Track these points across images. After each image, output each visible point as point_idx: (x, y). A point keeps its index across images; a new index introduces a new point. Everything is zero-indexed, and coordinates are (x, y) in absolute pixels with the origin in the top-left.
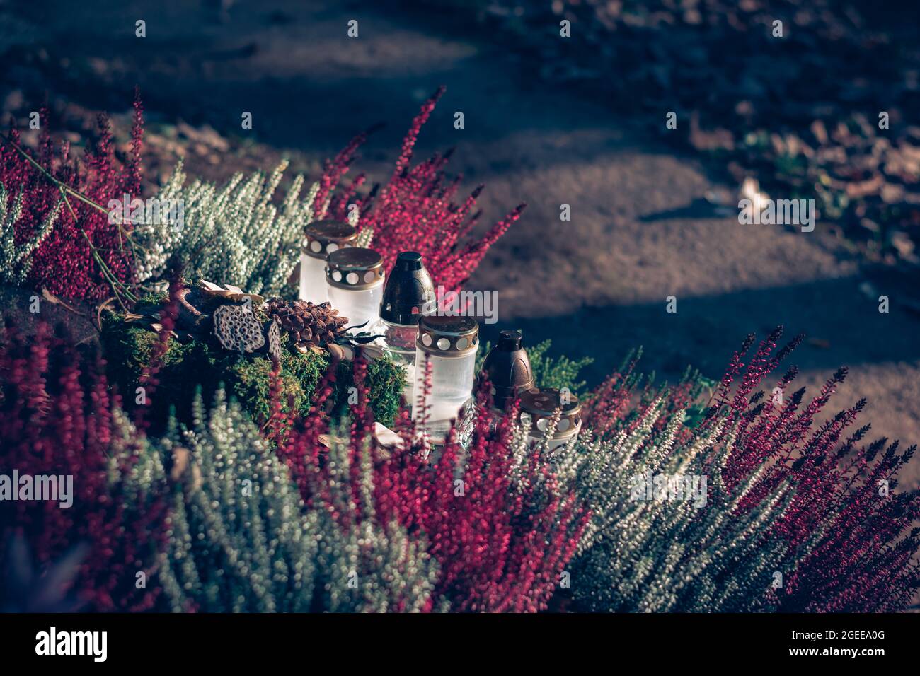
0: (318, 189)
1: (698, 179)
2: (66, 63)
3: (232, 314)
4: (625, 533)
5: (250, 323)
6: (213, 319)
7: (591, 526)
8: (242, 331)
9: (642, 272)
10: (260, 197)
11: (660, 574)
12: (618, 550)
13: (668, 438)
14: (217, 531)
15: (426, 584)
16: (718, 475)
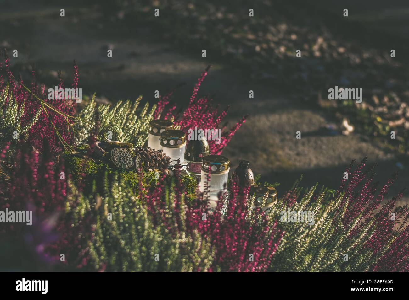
0: (155, 108)
1: (322, 120)
2: (40, 71)
3: (119, 152)
4: (299, 245)
5: (127, 156)
6: (111, 153)
7: (284, 240)
8: (124, 159)
9: (298, 158)
10: (130, 112)
11: (315, 262)
12: (296, 252)
13: (317, 205)
14: (115, 231)
15: (210, 257)
16: (340, 222)
